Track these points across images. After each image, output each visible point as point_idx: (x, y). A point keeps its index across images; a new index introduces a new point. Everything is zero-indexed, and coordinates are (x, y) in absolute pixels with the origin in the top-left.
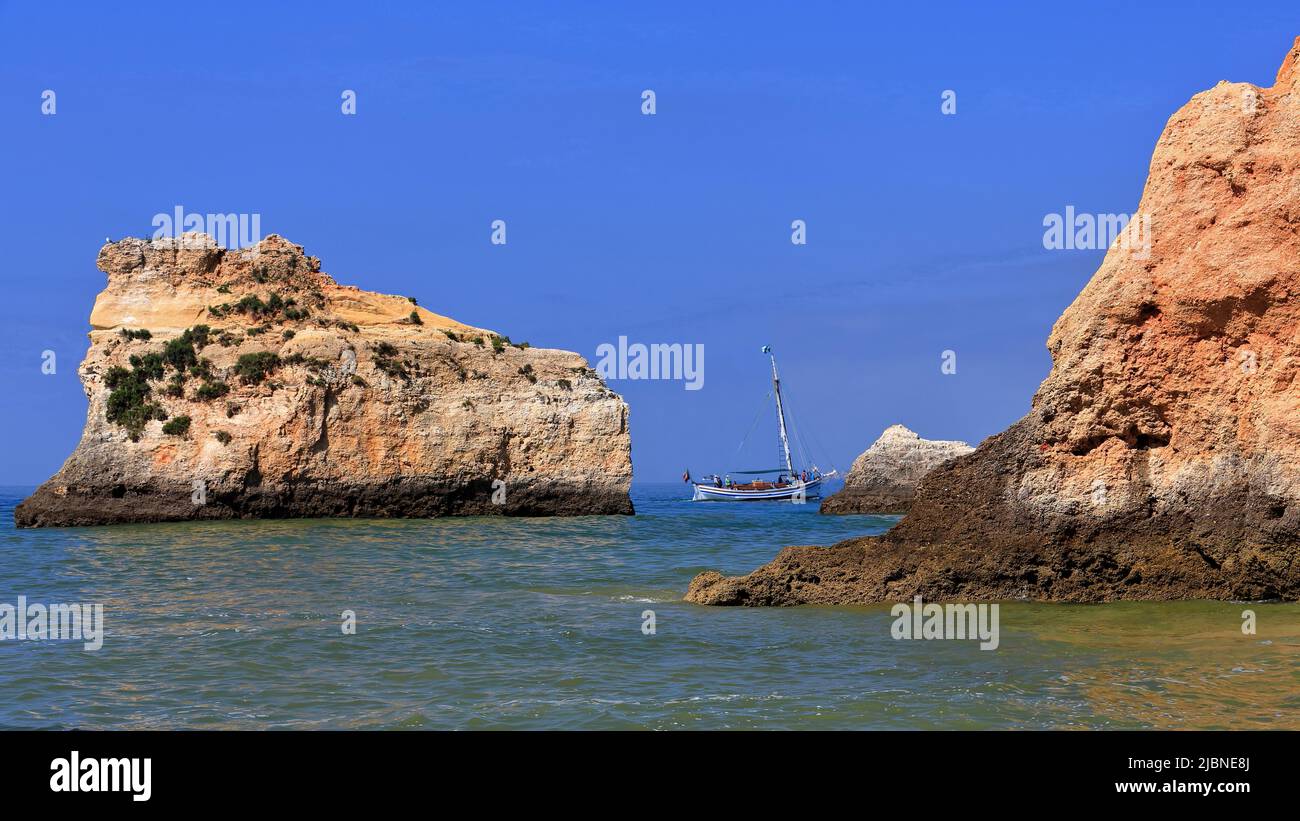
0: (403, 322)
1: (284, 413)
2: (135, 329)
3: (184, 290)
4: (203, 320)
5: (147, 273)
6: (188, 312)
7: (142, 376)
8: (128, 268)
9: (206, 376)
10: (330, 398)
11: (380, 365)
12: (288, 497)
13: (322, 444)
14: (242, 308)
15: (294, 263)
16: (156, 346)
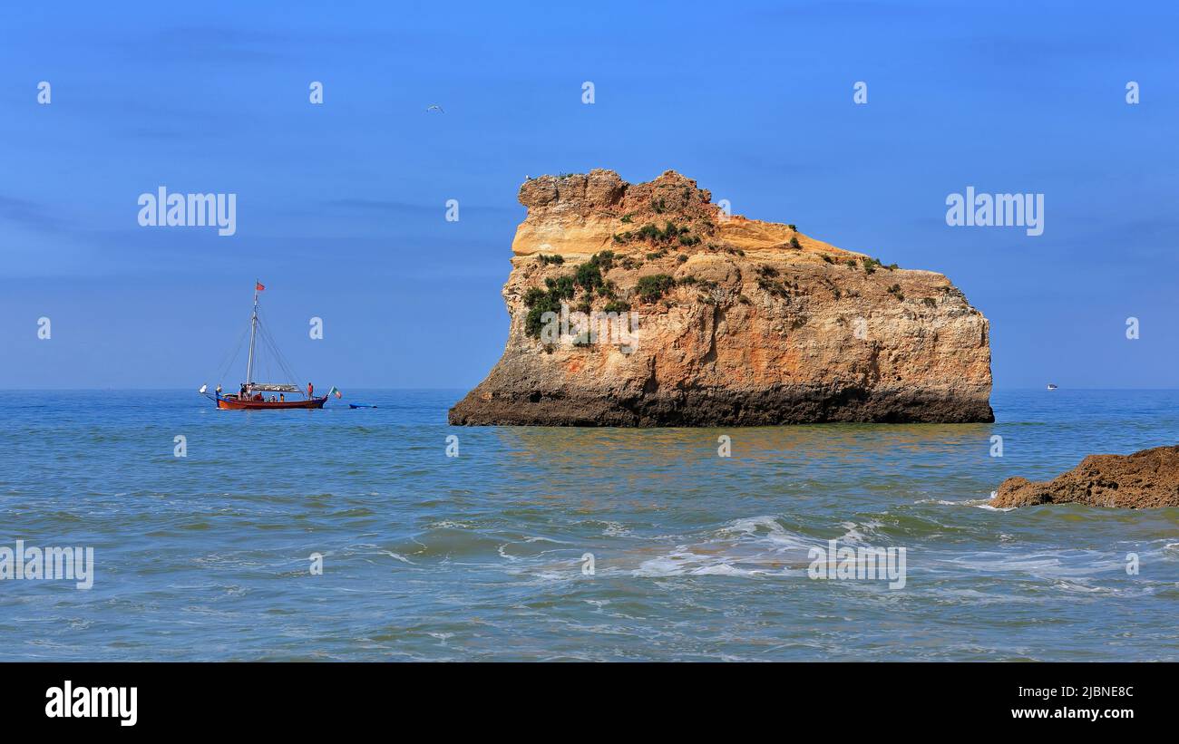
0: (784, 247)
1: (678, 327)
2: (549, 255)
3: (591, 221)
4: (608, 247)
5: (561, 206)
6: (595, 239)
7: (556, 296)
8: (544, 202)
9: (610, 295)
10: (718, 315)
11: (763, 285)
12: (682, 402)
13: (711, 355)
14: (642, 236)
15: (687, 195)
16: (567, 270)
